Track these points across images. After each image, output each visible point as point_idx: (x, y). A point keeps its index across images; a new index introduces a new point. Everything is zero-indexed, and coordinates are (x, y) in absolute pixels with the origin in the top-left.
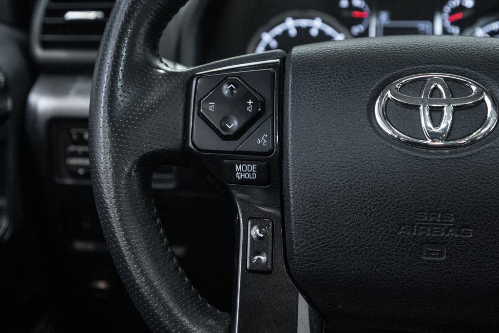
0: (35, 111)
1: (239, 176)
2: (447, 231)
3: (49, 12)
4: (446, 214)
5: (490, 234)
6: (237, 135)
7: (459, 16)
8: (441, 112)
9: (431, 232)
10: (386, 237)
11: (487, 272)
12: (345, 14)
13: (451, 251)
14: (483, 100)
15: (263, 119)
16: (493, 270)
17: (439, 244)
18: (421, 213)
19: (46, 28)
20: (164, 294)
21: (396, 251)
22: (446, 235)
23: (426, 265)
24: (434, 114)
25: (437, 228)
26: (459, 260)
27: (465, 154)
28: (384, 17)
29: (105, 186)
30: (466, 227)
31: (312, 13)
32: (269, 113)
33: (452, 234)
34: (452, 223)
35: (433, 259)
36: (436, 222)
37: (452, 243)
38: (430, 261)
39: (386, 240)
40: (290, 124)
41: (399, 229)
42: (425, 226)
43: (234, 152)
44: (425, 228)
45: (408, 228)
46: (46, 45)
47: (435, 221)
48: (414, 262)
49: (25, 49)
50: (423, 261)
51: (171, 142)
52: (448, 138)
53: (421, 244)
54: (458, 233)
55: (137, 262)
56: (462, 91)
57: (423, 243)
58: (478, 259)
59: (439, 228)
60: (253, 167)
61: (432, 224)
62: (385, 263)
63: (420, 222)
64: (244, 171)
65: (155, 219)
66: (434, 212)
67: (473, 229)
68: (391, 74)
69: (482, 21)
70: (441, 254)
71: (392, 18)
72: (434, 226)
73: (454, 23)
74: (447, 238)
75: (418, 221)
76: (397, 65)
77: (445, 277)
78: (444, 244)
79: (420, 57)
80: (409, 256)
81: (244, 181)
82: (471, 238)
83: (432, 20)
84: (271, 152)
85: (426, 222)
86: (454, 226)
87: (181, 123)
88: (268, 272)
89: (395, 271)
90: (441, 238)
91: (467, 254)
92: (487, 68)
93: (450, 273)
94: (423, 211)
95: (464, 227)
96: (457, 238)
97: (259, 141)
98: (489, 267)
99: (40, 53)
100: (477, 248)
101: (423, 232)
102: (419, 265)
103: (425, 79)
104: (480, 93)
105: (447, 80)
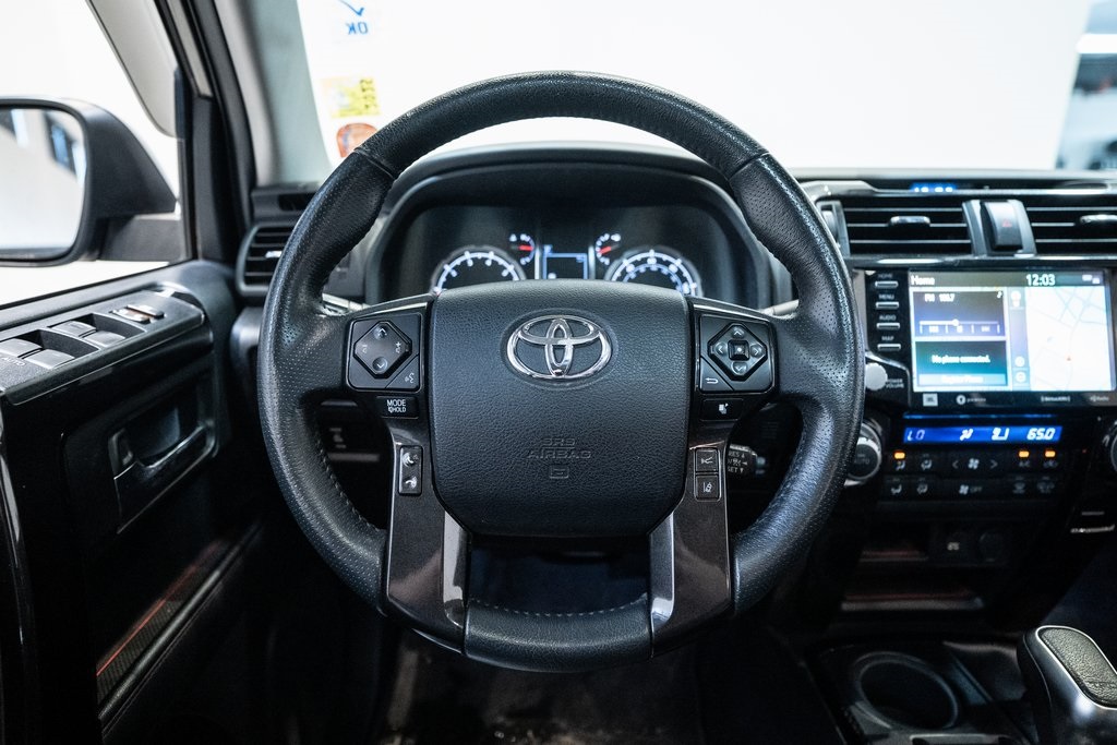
0: (237, 341)
1: (391, 410)
2: (569, 454)
3: (252, 251)
4: (568, 439)
6: (387, 374)
7: (608, 249)
9: (556, 455)
10: (518, 461)
11: (603, 486)
12: (514, 247)
13: (573, 470)
14: (598, 339)
15: (410, 359)
17: (563, 465)
18: (547, 439)
19: (250, 266)
20: (327, 517)
21: (527, 473)
22: (568, 457)
23: (553, 483)
24: (557, 351)
26: (580, 478)
27: (583, 386)
28: (548, 249)
29: (271, 422)
30: (585, 450)
31: (486, 247)
32: (415, 352)
33: (574, 456)
34: (573, 446)
35: (558, 478)
37: (574, 463)
38: (556, 480)
39: (518, 463)
40: (434, 364)
41: (529, 453)
42: (550, 450)
43: (385, 389)
44: (550, 452)
45: (537, 452)
46: (249, 281)
47: (559, 446)
48: (542, 481)
49: (231, 284)
50: (550, 480)
51: (331, 380)
52: (569, 373)
53: (548, 466)
54: (579, 455)
55: (303, 491)
56: (581, 330)
57: (550, 465)
58: (596, 476)
59: (562, 452)
60: (403, 402)
61: (557, 448)
62: (518, 483)
63: (547, 446)
64: (395, 406)
65: (318, 450)
66: (558, 437)
67: (591, 451)
68: (521, 317)
69: (627, 254)
70: (565, 474)
71: (554, 250)
72: (559, 449)
73: (604, 255)
74: (570, 459)
75: (544, 446)
76: (527, 309)
77: (569, 493)
78: (567, 464)
80: (538, 476)
81: (395, 414)
82: (589, 459)
83: (587, 252)
84: (418, 388)
85: (551, 446)
86: (575, 449)
87: (340, 362)
88: (418, 495)
89: (526, 489)
90: (565, 460)
91: (587, 472)
92: (602, 310)
93: (573, 489)
94: (549, 437)
95: (583, 449)
96: (578, 459)
97: (407, 379)
98: (605, 483)
99: (244, 287)
100: (594, 466)
101: (549, 455)
102: (546, 484)
103: (550, 321)
104: (596, 332)
105: (568, 321)
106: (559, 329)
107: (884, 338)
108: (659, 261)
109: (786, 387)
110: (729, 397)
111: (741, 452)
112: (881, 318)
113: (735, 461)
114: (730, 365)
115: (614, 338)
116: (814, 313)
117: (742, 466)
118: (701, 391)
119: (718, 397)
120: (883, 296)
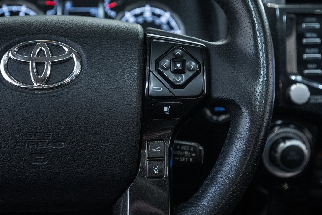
2: (48, 144)
4: (46, 133)
5: (75, 145)
8: (43, 66)
9: (37, 146)
10: (7, 151)
11: (74, 169)
12: (41, 3)
13: (50, 157)
14: (72, 58)
16: (78, 168)
17: (42, 153)
18: (30, 134)
21: (15, 160)
22: (47, 148)
23: (35, 168)
24: (39, 67)
25: (41, 143)
26: (56, 163)
27: (59, 93)
28: (68, 4)
30: (60, 141)
33: (51, 146)
34: (50, 139)
35: (39, 164)
36: (40, 139)
37: (51, 152)
38: (37, 165)
39: (7, 153)
41: (16, 145)
42: (32, 142)
44: (33, 143)
45: (22, 144)
48: (27, 167)
50: (33, 165)
52: (48, 83)
53: (31, 155)
54: (55, 145)
56: (59, 51)
57: (32, 153)
58: (68, 162)
59: (42, 143)
61: (37, 140)
62: (7, 169)
63: (30, 139)
66: (38, 132)
67: (64, 142)
69: (129, 7)
70: (44, 160)
71: (74, 5)
72: (39, 141)
73: (112, 9)
74: (48, 149)
75: (28, 139)
76: (17, 35)
77: (48, 175)
78: (46, 153)
79: (33, 30)
80: (24, 163)
82: (63, 148)
83: (98, 6)
85: (33, 139)
86: (52, 141)
89: (14, 173)
90: (44, 149)
91: (61, 159)
92: (75, 36)
93: (51, 172)
94: (32, 132)
95: (58, 141)
96: (54, 149)
98: (76, 166)
100: (67, 154)
101: (32, 146)
102: (30, 168)
103: (35, 44)
104: (70, 53)
105: (49, 45)
106: (41, 50)
107: (309, 66)
108: (154, 14)
109: (218, 94)
110: (169, 101)
111: (190, 146)
112: (308, 50)
113: (186, 153)
114: (171, 77)
115: (84, 57)
116: (240, 42)
117: (192, 157)
118: (151, 97)
119: (163, 101)
120: (308, 35)
